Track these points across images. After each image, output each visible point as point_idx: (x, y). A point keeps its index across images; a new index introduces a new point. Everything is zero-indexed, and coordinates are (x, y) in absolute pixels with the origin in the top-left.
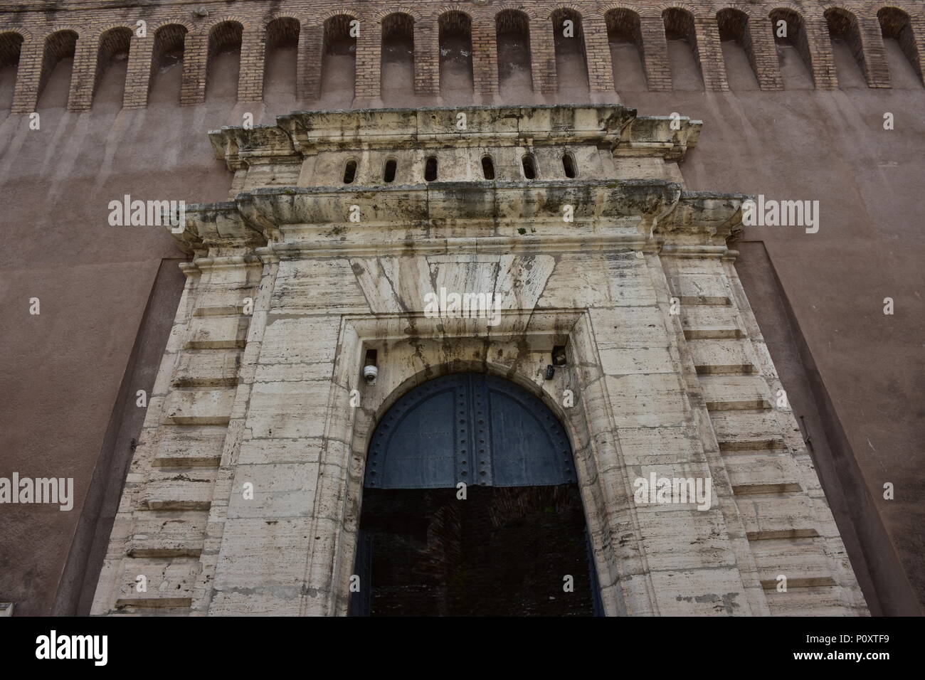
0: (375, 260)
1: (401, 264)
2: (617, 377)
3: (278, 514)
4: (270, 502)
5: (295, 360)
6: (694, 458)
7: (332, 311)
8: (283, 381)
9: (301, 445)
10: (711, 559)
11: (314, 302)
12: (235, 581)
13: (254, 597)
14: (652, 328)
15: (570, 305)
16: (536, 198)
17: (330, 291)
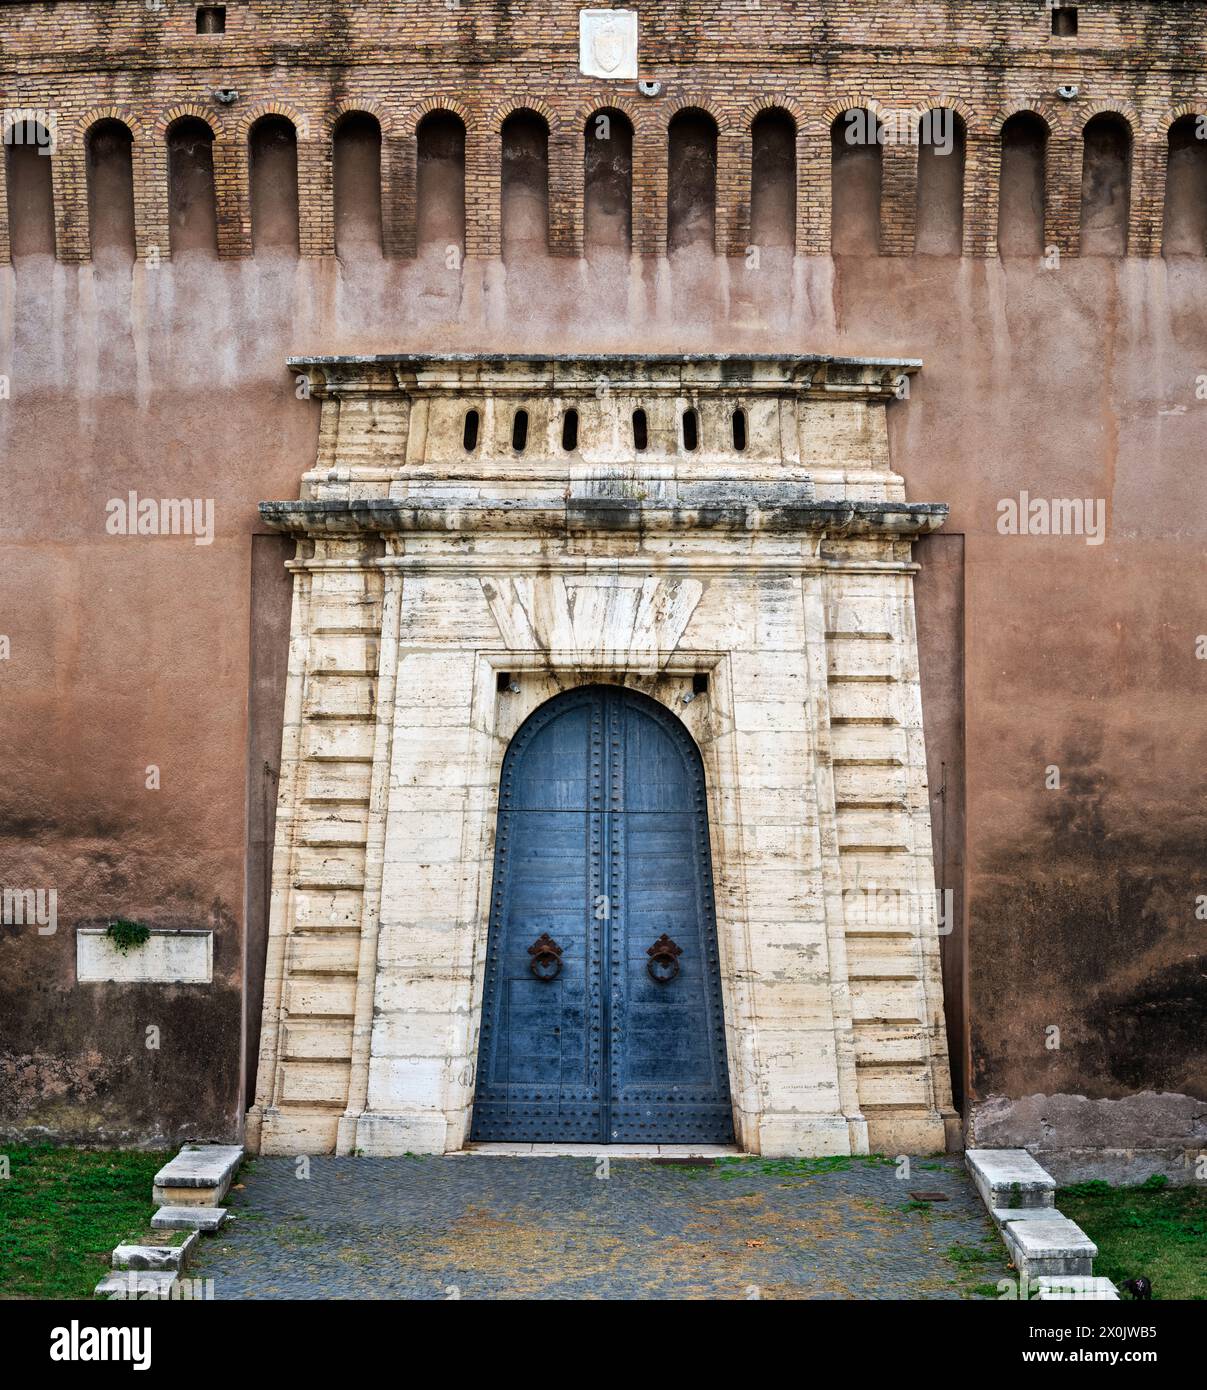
0: (508, 580)
1: (536, 587)
2: (748, 733)
3: (429, 859)
4: (421, 847)
5: (434, 702)
6: (807, 822)
7: (466, 645)
8: (422, 726)
9: (444, 794)
10: (803, 914)
11: (446, 634)
12: (399, 917)
13: (415, 930)
14: (793, 679)
15: (711, 647)
16: (686, 520)
17: (460, 620)
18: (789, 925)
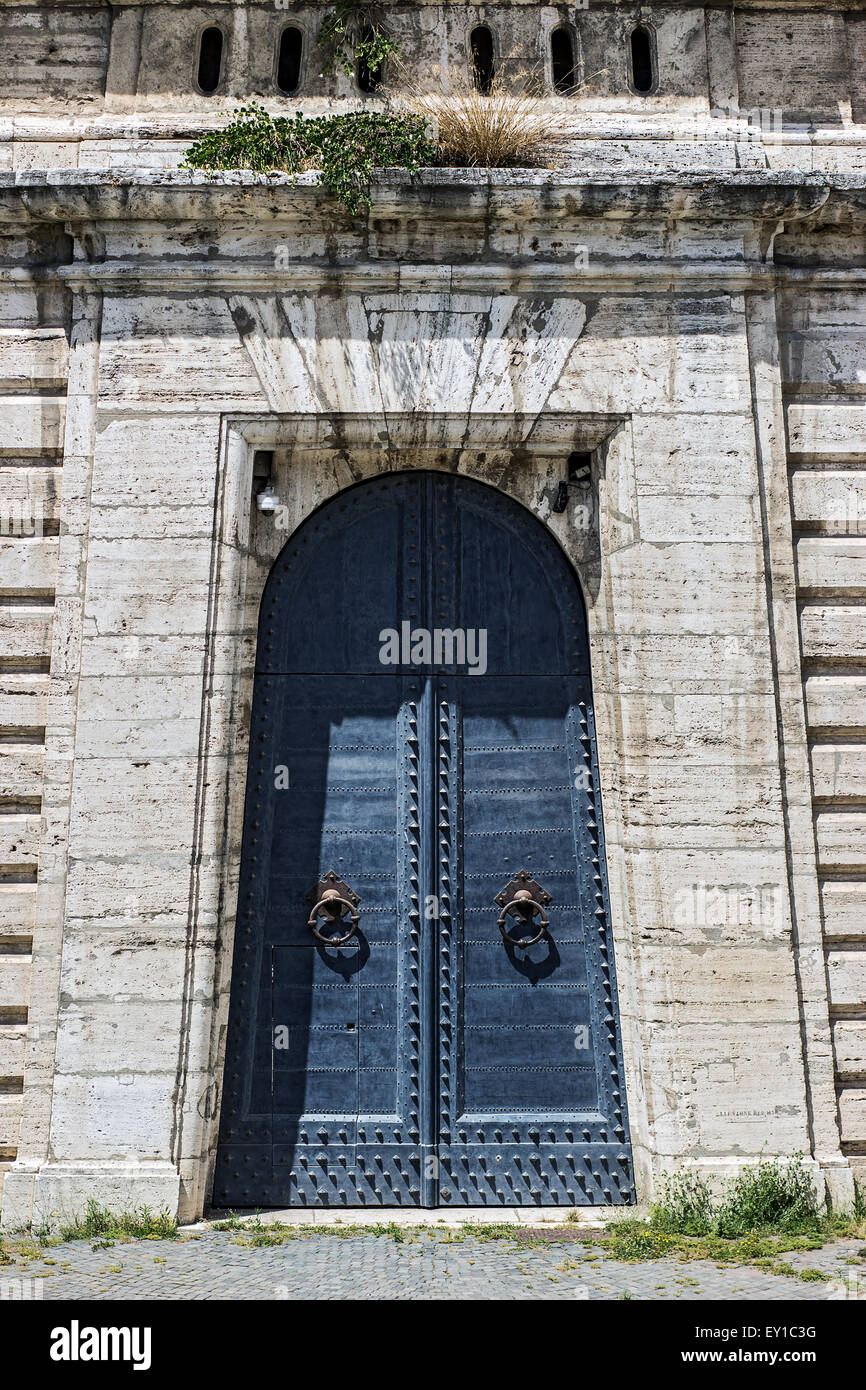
0: (271, 301)
1: (318, 310)
2: (660, 545)
3: (149, 753)
4: (135, 734)
5: (153, 499)
6: (756, 688)
7: (205, 405)
8: (135, 537)
9: (173, 646)
10: (751, 836)
11: (172, 387)
12: (97, 847)
13: (127, 867)
14: (731, 459)
15: (601, 407)
16: (563, 203)
17: (197, 365)
18: (726, 854)
